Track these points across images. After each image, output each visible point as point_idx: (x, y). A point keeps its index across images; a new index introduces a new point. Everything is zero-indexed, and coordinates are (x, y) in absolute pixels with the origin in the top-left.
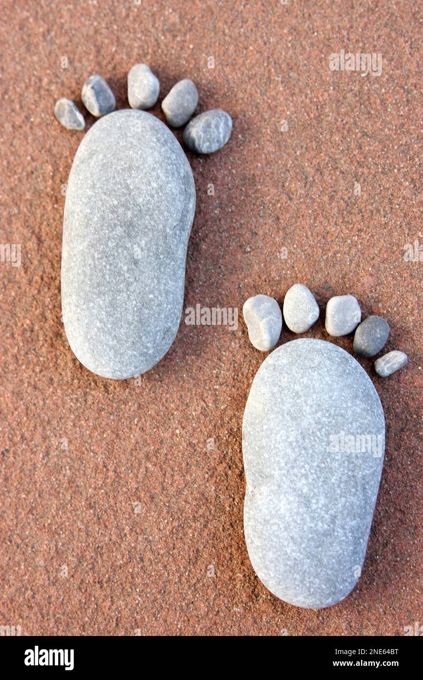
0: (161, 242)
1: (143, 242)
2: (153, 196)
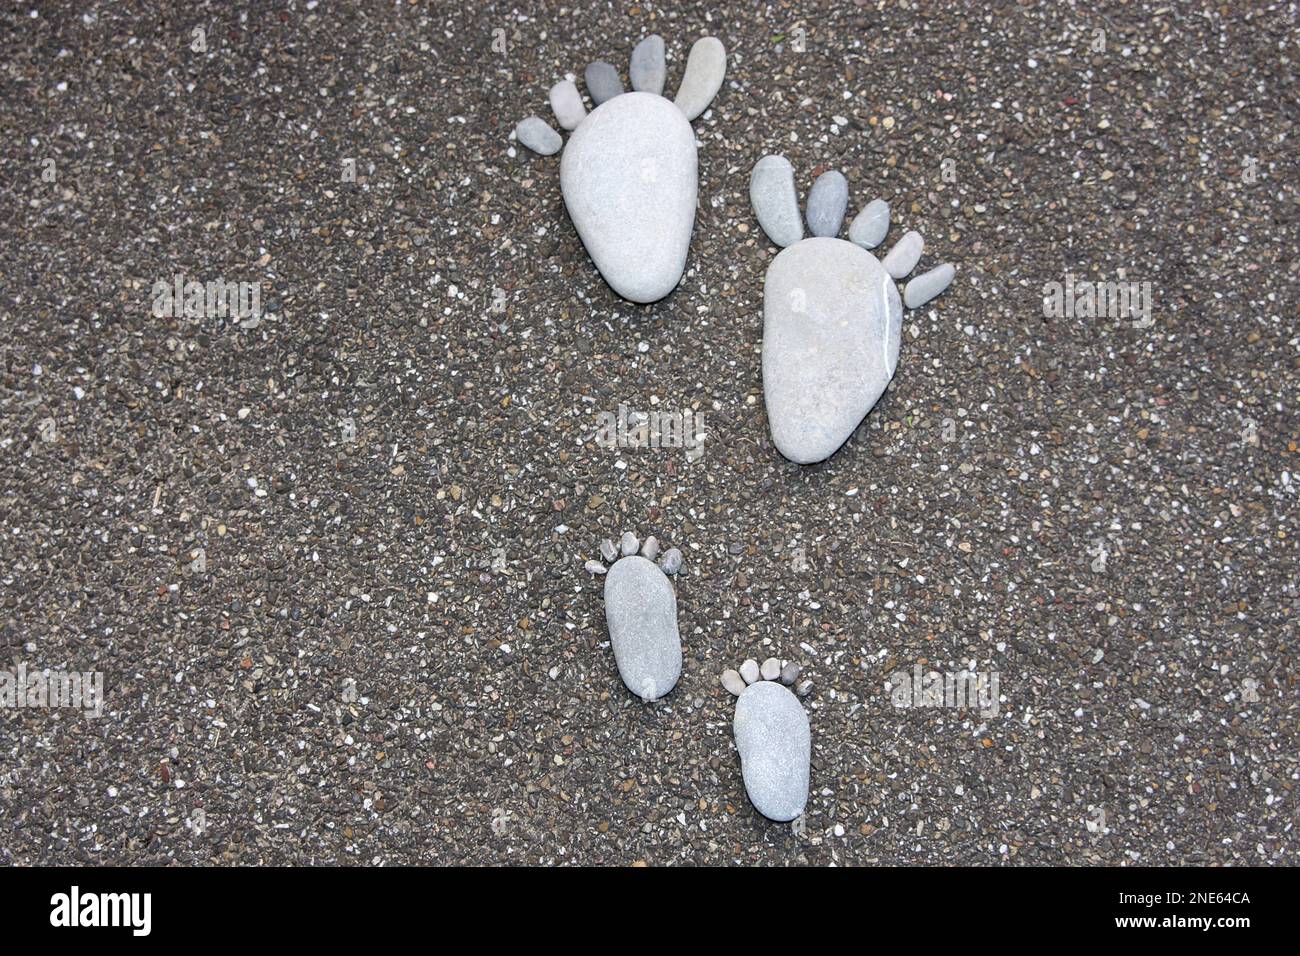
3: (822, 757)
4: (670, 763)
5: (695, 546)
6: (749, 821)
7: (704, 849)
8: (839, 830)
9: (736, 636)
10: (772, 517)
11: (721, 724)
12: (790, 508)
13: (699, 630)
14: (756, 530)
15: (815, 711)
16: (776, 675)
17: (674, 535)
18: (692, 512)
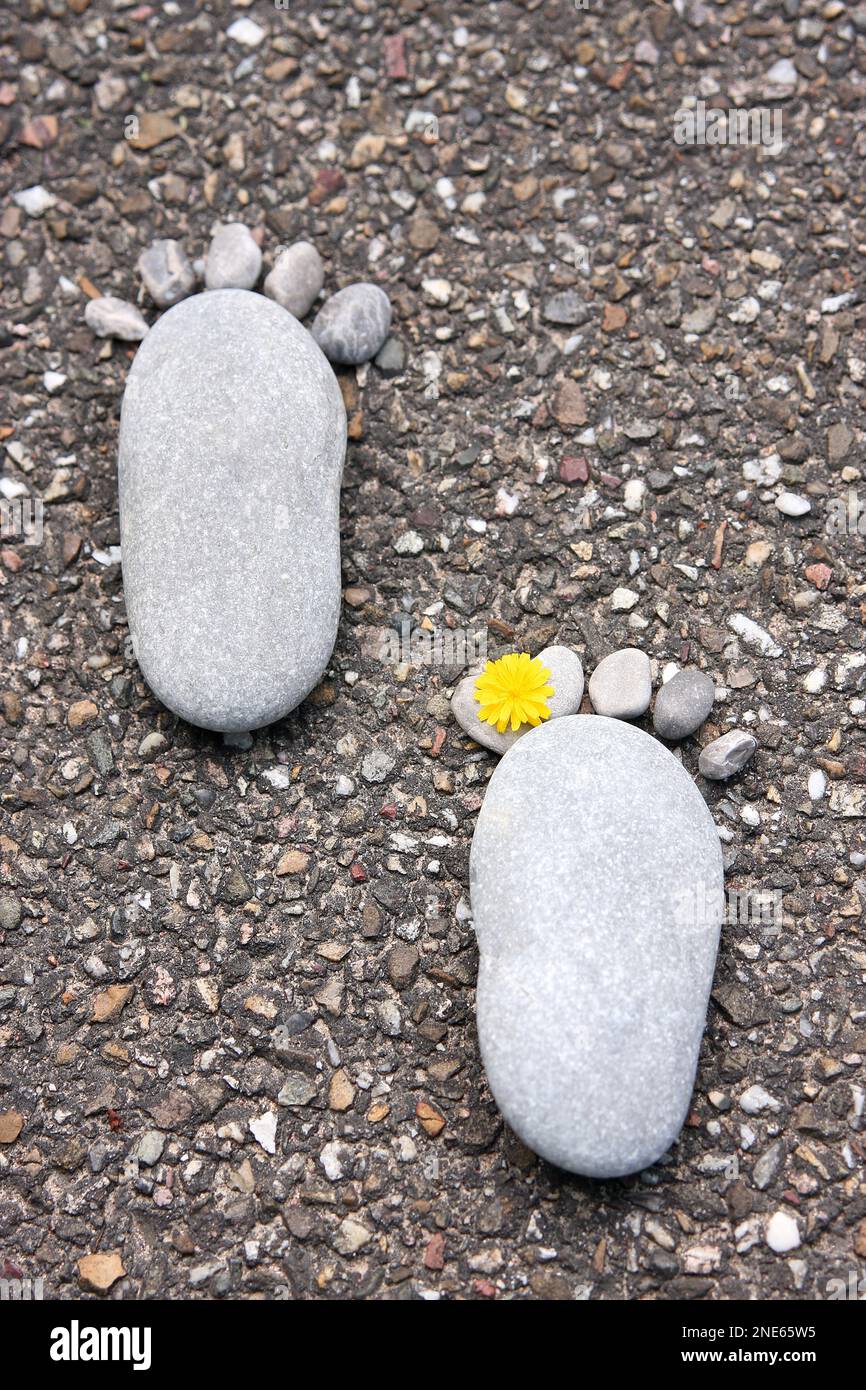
0: (294, 486)
1: (264, 486)
2: (273, 411)
3: (755, 985)
4: (258, 950)
5: (438, 289)
6: (486, 1166)
7: (321, 1241)
8: (783, 1231)
9: (529, 573)
10: (690, 226)
11: (439, 840)
12: (750, 204)
13: (412, 542)
14: (637, 260)
15: (752, 833)
16: (638, 700)
17: (376, 248)
18: (445, 187)
